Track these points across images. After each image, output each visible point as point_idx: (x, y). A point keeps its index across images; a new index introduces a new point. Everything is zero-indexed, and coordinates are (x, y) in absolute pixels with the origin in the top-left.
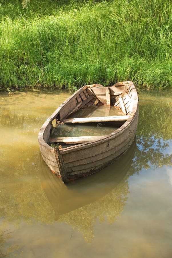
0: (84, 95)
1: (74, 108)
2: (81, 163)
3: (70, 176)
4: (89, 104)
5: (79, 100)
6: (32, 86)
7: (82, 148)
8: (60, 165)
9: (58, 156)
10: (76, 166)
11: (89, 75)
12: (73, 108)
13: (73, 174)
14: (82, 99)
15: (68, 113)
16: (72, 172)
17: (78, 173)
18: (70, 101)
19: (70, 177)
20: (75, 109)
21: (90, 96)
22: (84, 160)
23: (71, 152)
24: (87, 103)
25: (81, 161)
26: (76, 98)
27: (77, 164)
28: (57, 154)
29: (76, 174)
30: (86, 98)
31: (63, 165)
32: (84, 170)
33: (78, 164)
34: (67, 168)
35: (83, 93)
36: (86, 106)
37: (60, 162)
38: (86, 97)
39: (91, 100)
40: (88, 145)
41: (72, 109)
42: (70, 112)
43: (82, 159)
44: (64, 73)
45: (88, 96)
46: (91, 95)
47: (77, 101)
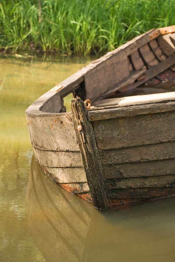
0: (152, 53)
1: (124, 80)
2: (146, 154)
3: (114, 190)
4: (163, 76)
5: (138, 64)
6: (12, 48)
7: (150, 109)
8: (87, 152)
9: (82, 123)
10: (132, 163)
11: (165, 16)
12: (121, 79)
13: (122, 185)
14: (145, 64)
15: (108, 90)
16: (119, 180)
17: (138, 183)
18: (114, 58)
19: (114, 194)
20: (126, 83)
21: (167, 57)
22: (153, 149)
23: (118, 118)
24: (160, 74)
25: (144, 150)
26: (129, 57)
27: (135, 157)
28: (79, 119)
29: (131, 188)
30: (156, 62)
31: (95, 153)
32: (153, 176)
33: (138, 159)
34: (106, 165)
35: (147, 48)
36: (156, 82)
37: (86, 142)
38: (156, 58)
39: (169, 66)
40: (167, 106)
41: (117, 82)
42: (113, 88)
43: (150, 145)
44: (96, 12)
45: (163, 58)
46: (171, 55)
47: (133, 66)
